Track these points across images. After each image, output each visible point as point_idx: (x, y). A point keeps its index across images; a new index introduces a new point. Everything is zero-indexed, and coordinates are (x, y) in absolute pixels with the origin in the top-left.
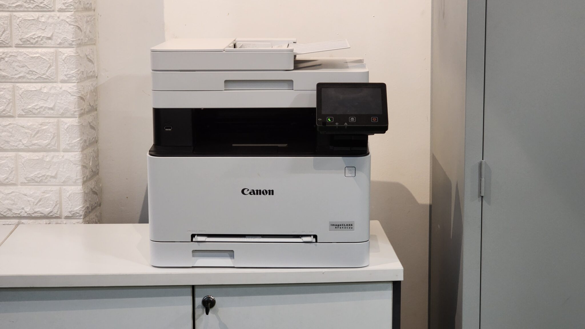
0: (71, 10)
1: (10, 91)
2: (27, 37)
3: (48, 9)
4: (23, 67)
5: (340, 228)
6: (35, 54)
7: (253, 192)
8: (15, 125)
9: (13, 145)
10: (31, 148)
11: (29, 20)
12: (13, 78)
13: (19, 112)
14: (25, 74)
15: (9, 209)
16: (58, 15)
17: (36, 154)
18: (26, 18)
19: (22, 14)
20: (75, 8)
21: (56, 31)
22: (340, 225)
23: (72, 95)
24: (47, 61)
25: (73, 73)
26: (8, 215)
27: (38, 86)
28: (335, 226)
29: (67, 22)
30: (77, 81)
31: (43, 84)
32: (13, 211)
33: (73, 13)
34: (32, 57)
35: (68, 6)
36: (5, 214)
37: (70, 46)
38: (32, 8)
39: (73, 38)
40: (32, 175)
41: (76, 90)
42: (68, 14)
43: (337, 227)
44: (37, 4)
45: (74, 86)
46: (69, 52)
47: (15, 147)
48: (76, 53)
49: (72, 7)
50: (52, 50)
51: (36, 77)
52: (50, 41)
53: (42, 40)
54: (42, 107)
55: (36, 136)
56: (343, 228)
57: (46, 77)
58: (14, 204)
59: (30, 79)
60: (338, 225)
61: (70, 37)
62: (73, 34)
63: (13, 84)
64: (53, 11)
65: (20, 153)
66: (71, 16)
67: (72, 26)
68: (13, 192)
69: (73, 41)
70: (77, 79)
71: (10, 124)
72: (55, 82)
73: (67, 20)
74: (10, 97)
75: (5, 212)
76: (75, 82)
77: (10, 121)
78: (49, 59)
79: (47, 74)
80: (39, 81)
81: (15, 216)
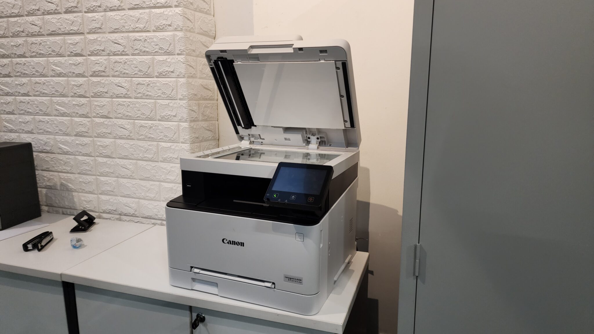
0: (186, 99)
1: (155, 147)
2: (163, 115)
3: (173, 98)
4: (161, 133)
5: (292, 281)
6: (167, 125)
7: (230, 242)
8: (158, 167)
9: (158, 178)
10: (166, 180)
11: (164, 105)
12: (157, 139)
13: (161, 159)
14: (163, 137)
15: (156, 215)
16: (179, 102)
17: (169, 184)
18: (163, 104)
19: (160, 101)
20: (188, 98)
21: (178, 112)
22: (292, 279)
23: (187, 151)
24: (173, 130)
25: (187, 138)
26: (156, 218)
27: (169, 144)
28: (288, 279)
29: (184, 107)
30: (190, 143)
31: (172, 143)
32: (158, 216)
33: (187, 101)
34: (166, 127)
35: (184, 97)
36: (154, 217)
37: (186, 121)
38: (166, 98)
39: (187, 117)
40: (167, 196)
41: (189, 148)
42: (185, 102)
43: (290, 279)
44: (168, 95)
45: (188, 146)
46: (185, 125)
47: (158, 179)
48: (189, 126)
49: (186, 97)
50: (176, 123)
51: (168, 139)
52: (175, 118)
53: (171, 117)
54: (171, 157)
55: (169, 174)
56: (294, 281)
57: (173, 139)
58: (158, 212)
59: (165, 140)
60: (291, 279)
61: (185, 116)
62: (187, 114)
63: (157, 142)
64: (177, 100)
65: (162, 183)
66: (186, 103)
67: (187, 109)
68: (158, 205)
69: (187, 118)
70: (190, 142)
71: (156, 166)
72: (179, 143)
73: (184, 105)
74: (156, 150)
75: (154, 216)
76: (189, 144)
77: (156, 164)
78: (174, 128)
79: (174, 138)
80: (170, 142)
81: (159, 218)
